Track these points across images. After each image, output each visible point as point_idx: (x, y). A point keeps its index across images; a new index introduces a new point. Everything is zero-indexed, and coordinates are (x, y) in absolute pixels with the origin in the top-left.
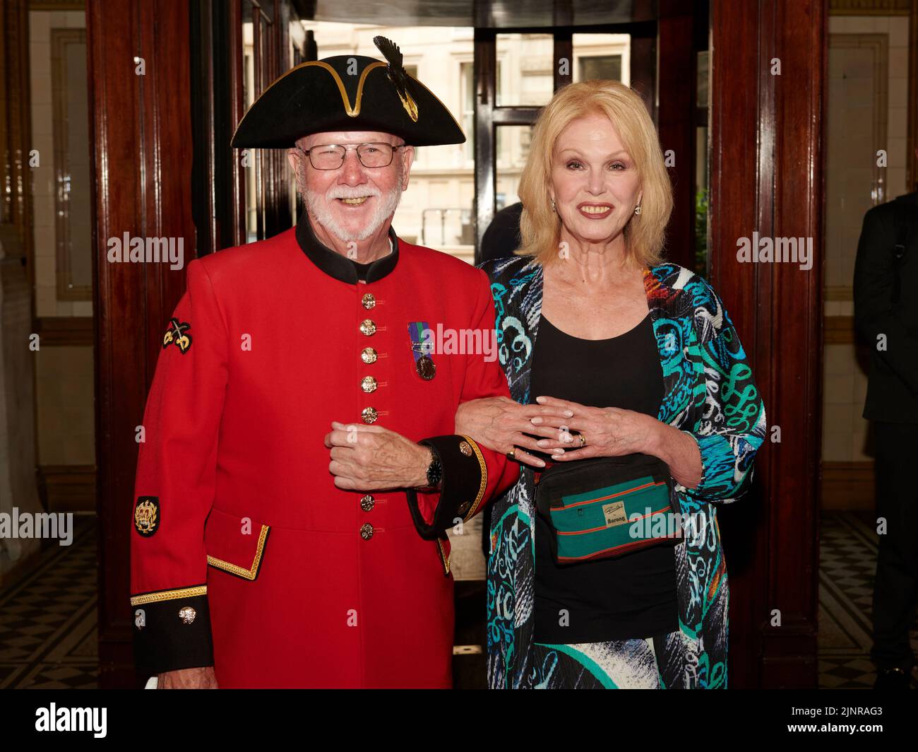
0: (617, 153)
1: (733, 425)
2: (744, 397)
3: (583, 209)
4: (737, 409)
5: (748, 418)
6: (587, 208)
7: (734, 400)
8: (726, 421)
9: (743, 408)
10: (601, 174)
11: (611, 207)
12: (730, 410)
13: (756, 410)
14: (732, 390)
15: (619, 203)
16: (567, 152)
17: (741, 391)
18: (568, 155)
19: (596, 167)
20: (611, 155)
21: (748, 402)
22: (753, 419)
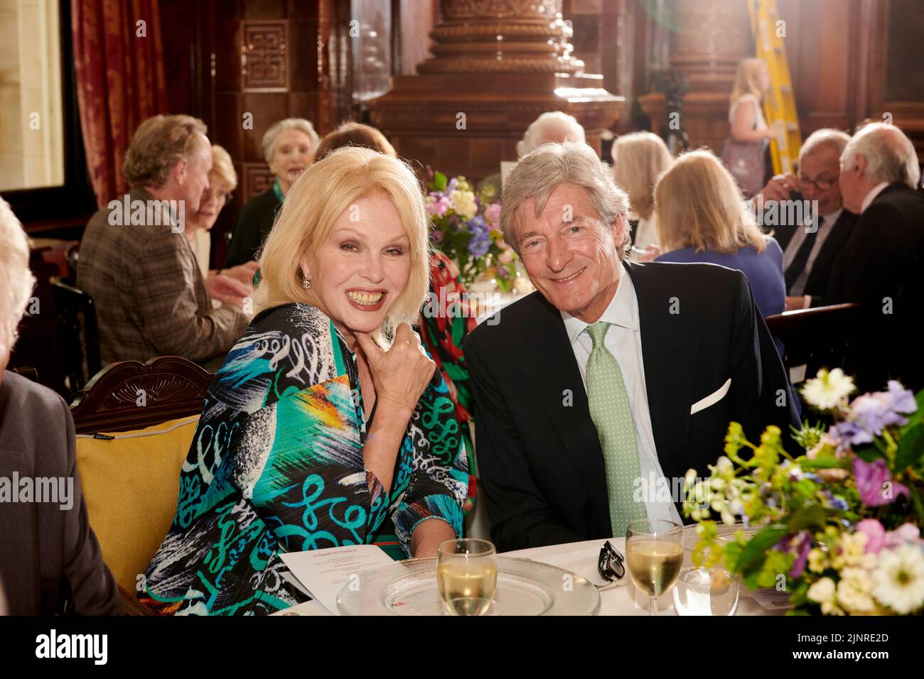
0: (398, 238)
1: (438, 453)
2: (446, 429)
3: (351, 294)
4: (440, 438)
5: (450, 449)
6: (355, 294)
7: (438, 430)
8: (431, 447)
9: (446, 439)
10: (381, 261)
11: (384, 293)
12: (435, 438)
13: (457, 442)
14: (435, 421)
15: (394, 289)
16: (343, 231)
17: (444, 423)
18: (344, 235)
19: (375, 252)
20: (393, 240)
21: (449, 435)
22: (455, 451)
